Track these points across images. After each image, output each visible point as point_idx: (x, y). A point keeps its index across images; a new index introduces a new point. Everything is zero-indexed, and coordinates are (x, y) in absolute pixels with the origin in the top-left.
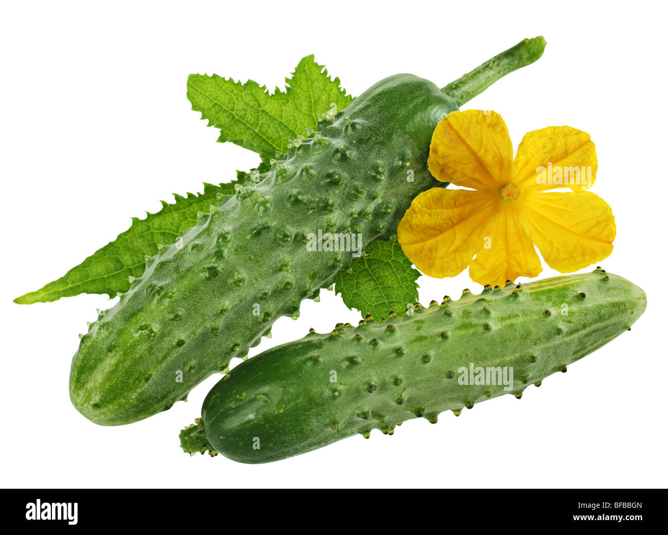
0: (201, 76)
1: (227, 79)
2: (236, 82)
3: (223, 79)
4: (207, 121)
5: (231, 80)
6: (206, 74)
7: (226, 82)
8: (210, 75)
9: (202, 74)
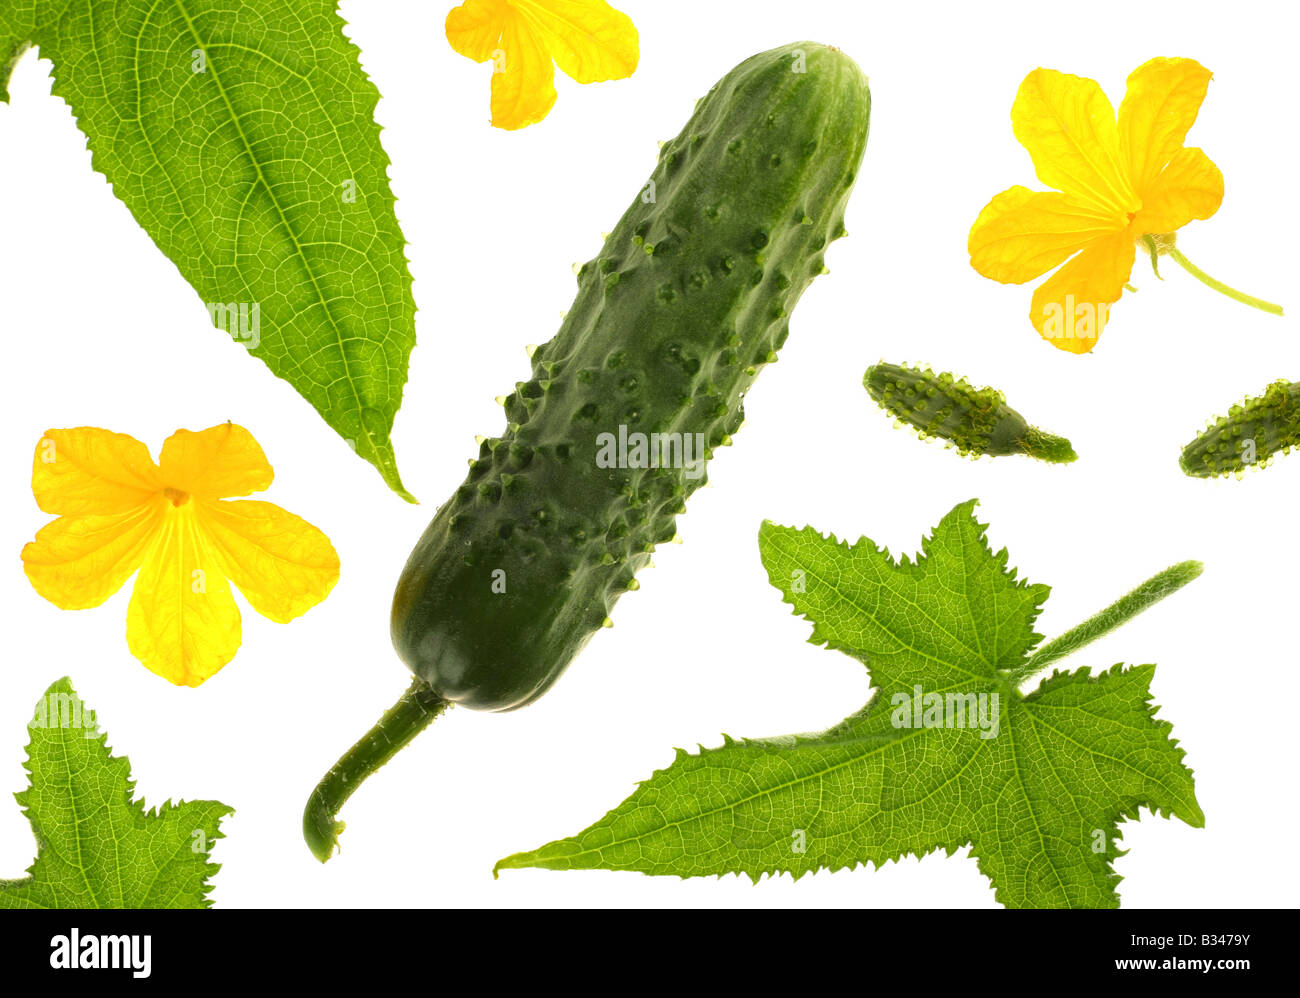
0: (785, 530)
1: (826, 536)
2: (840, 542)
3: (820, 536)
4: (791, 607)
5: (832, 538)
6: (793, 527)
7: (824, 541)
8: (800, 528)
9: (788, 525)
